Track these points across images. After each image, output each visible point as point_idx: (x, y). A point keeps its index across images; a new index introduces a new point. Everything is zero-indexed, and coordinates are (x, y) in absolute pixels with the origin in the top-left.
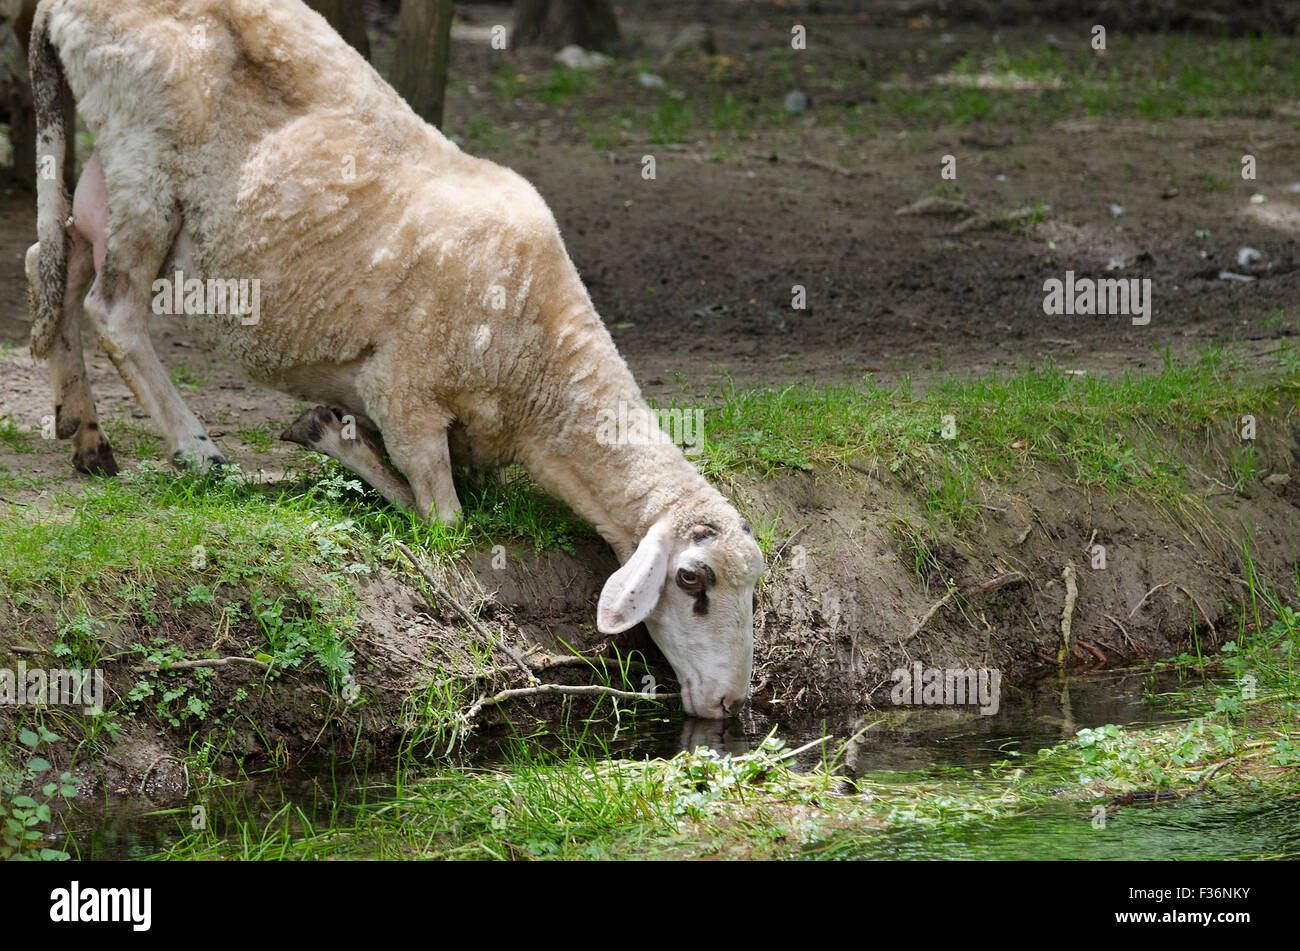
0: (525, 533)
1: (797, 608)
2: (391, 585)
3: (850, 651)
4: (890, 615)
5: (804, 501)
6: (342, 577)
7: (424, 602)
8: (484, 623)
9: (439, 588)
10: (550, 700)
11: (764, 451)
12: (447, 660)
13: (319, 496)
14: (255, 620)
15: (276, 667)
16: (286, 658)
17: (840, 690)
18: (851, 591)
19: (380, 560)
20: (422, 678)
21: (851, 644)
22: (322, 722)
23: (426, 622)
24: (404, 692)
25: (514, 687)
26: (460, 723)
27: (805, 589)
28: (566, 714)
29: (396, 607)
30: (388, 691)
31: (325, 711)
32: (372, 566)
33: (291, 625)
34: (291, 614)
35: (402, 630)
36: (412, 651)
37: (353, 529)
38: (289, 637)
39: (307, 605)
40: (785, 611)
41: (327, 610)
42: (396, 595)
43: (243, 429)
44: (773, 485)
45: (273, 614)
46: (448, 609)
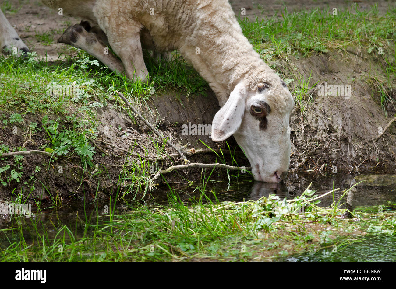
0: (182, 86)
1: (320, 123)
2: (114, 113)
3: (347, 145)
4: (368, 126)
5: (324, 69)
6: (89, 109)
7: (130, 122)
8: (161, 132)
9: (138, 114)
10: (195, 171)
11: (303, 43)
12: (142, 151)
13: (77, 68)
14: (45, 131)
15: (56, 155)
16: (61, 151)
17: (342, 165)
18: (348, 114)
19: (108, 100)
20: (131, 161)
21: (348, 141)
22: (79, 183)
23: (132, 132)
24: (121, 167)
25: (177, 164)
26: (149, 183)
27: (324, 113)
28: (203, 178)
29: (116, 124)
30: (113, 167)
31: (80, 177)
32: (104, 103)
33: (63, 134)
34: (63, 128)
35: (119, 136)
36: (125, 146)
37: (94, 85)
38: (62, 139)
39: (71, 123)
40: (314, 125)
41: (81, 126)
42: (116, 118)
43: (38, 34)
44: (308, 60)
45: (54, 128)
46: (143, 125)
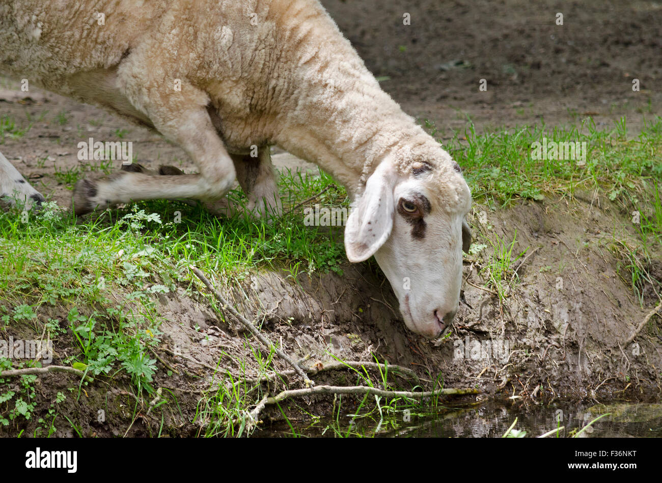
0: (300, 257)
1: (532, 318)
2: (186, 303)
3: (577, 354)
4: (611, 323)
5: (537, 227)
6: (144, 296)
7: (215, 317)
8: (266, 334)
9: (228, 304)
10: (324, 399)
11: (502, 185)
12: (235, 366)
13: (124, 228)
14: (72, 334)
15: (90, 374)
16: (98, 366)
17: (569, 387)
18: (578, 302)
19: (177, 282)
20: (215, 382)
21: (578, 348)
22: (130, 420)
23: (217, 334)
24: (199, 394)
25: (292, 388)
26: (247, 419)
27: (538, 301)
28: (336, 411)
29: (191, 321)
30: (186, 393)
31: (132, 410)
32: (170, 286)
33: (102, 338)
34: (102, 328)
35: (197, 341)
36: (205, 358)
37: (152, 256)
38: (101, 348)
39: (115, 321)
40: (521, 320)
41: (132, 324)
42: (191, 310)
43: (58, 171)
44: (509, 213)
45: (87, 329)
46: (235, 323)
